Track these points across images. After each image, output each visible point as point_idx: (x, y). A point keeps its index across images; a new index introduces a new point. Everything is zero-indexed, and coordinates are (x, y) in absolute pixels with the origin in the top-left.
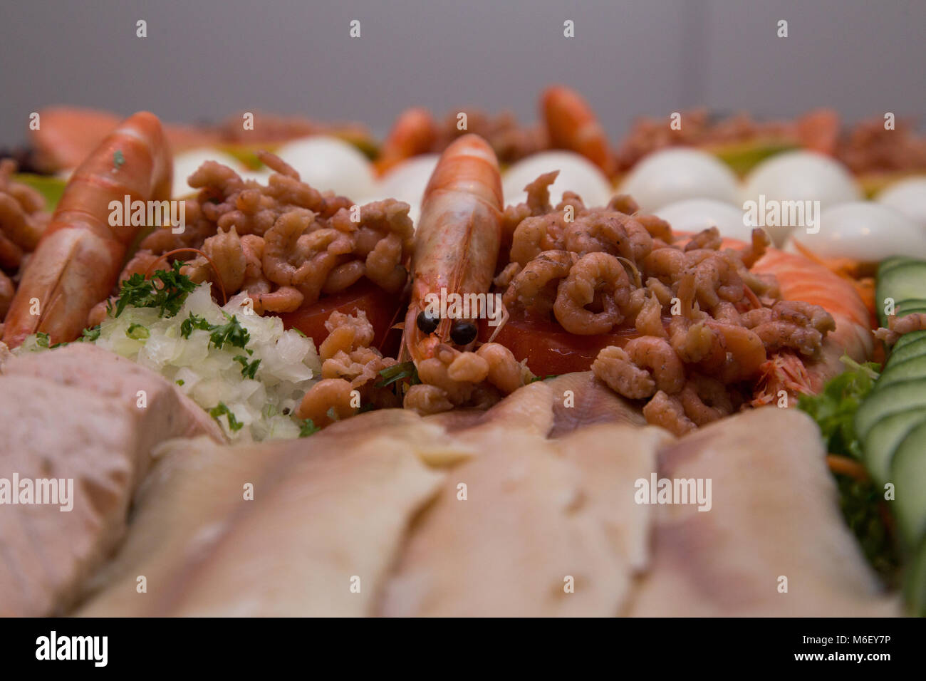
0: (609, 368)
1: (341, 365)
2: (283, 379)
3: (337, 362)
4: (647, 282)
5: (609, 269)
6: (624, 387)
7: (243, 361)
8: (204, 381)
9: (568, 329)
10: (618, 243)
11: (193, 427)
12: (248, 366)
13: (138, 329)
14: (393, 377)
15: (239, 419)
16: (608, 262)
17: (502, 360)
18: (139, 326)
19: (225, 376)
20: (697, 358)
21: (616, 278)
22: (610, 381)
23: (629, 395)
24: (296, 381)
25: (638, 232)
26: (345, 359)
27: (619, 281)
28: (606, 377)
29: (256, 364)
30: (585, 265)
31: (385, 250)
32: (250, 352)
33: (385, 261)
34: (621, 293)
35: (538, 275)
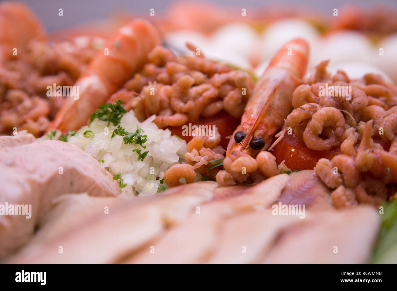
0: (321, 170)
1: (192, 156)
2: (164, 161)
3: (191, 154)
4: (359, 124)
5: (333, 116)
6: (327, 181)
7: (138, 152)
8: (116, 161)
9: (308, 146)
10: (343, 102)
11: (93, 186)
12: (141, 155)
13: (89, 133)
14: (216, 165)
15: (125, 182)
16: (333, 113)
17: (266, 162)
18: (90, 131)
19: (127, 159)
20: (365, 170)
21: (337, 121)
22: (321, 177)
23: (329, 185)
24: (170, 162)
25: (359, 96)
26: (195, 153)
27: (338, 123)
28: (320, 174)
29: (145, 154)
30: (319, 114)
31: (232, 97)
32: (145, 147)
33: (231, 103)
34: (339, 130)
35: (296, 117)
